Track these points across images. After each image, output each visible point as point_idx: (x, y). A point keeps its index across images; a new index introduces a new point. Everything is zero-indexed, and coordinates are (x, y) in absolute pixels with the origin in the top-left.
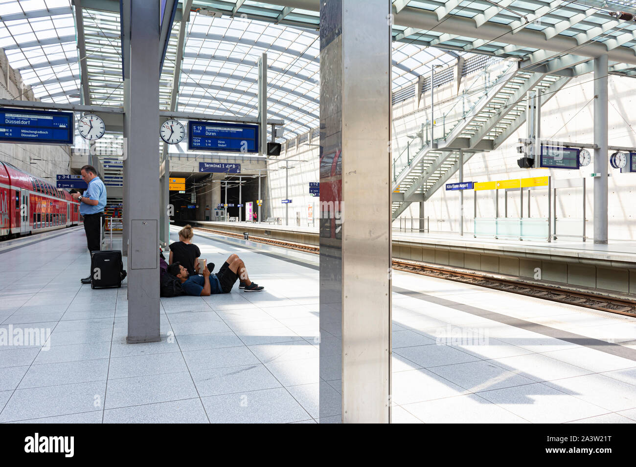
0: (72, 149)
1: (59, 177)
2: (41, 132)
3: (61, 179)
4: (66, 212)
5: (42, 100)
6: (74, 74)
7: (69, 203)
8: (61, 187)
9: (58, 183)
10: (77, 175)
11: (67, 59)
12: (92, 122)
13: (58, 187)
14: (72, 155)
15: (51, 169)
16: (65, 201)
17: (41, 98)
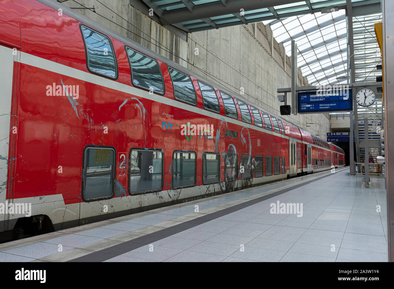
0: (330, 115)
1: (329, 134)
2: (332, 105)
3: (330, 135)
4: (330, 158)
5: (312, 84)
6: (333, 64)
7: (332, 152)
8: (330, 141)
9: (328, 138)
10: (340, 133)
11: (329, 55)
12: (365, 94)
13: (328, 141)
14: (330, 119)
15: (318, 129)
16: (331, 151)
17: (312, 83)
